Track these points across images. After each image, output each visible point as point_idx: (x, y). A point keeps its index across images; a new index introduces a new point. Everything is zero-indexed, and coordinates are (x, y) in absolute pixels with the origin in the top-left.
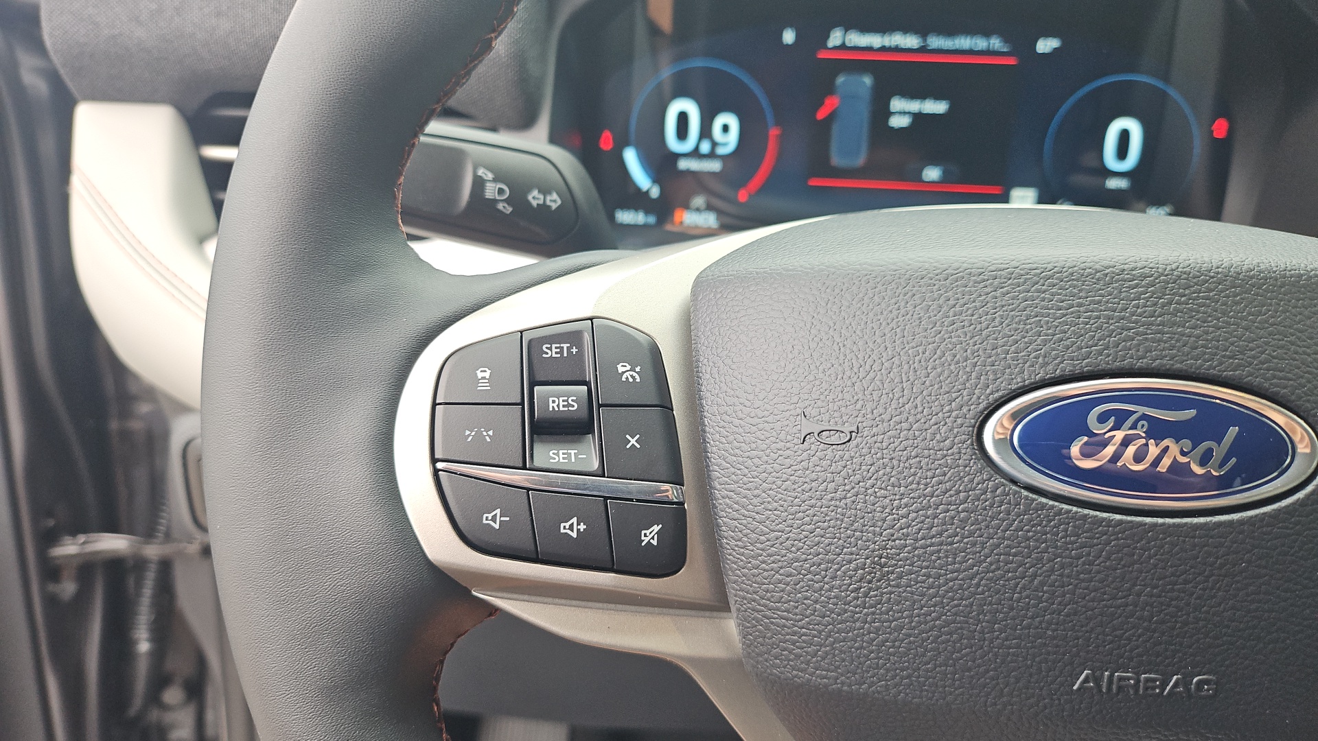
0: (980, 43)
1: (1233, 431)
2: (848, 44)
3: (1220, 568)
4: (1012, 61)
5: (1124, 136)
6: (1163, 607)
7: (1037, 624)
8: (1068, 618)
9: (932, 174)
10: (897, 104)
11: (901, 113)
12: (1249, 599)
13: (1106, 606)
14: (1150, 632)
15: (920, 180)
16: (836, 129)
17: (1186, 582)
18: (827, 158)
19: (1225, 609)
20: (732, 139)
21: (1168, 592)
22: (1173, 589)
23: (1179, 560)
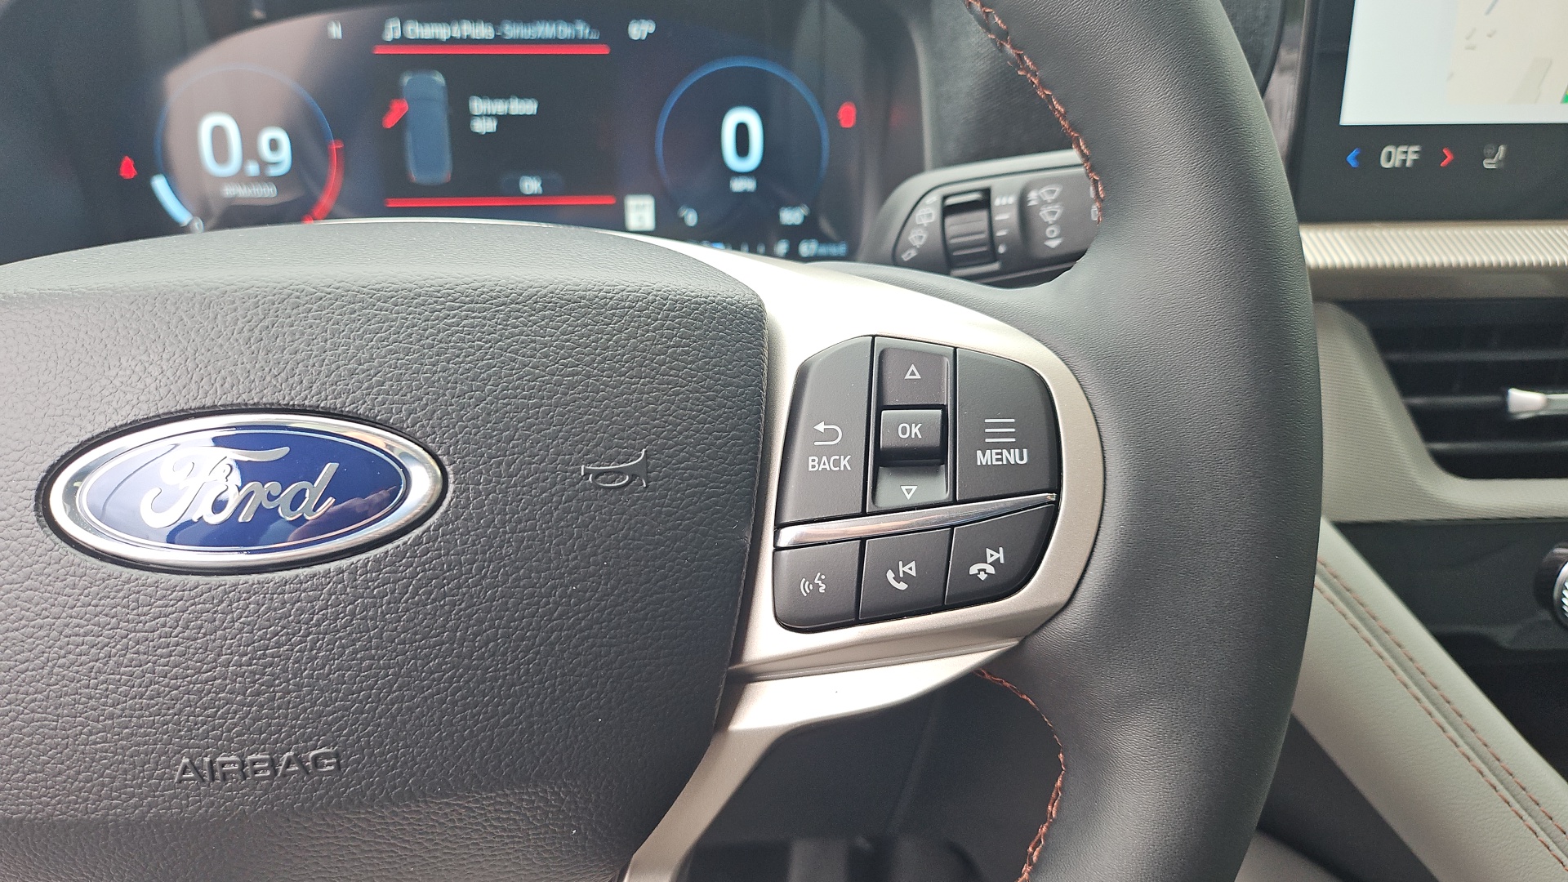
0: (565, 31)
1: (329, 469)
2: (410, 36)
3: (318, 625)
4: (604, 50)
5: (742, 131)
6: (257, 677)
7: (120, 712)
8: (152, 701)
9: (531, 185)
10: (478, 105)
11: (485, 114)
12: (359, 656)
13: (190, 683)
14: (247, 707)
15: (518, 193)
16: (409, 138)
17: (279, 645)
18: (403, 172)
19: (330, 670)
20: (285, 155)
21: (260, 659)
22: (264, 654)
23: (268, 620)
